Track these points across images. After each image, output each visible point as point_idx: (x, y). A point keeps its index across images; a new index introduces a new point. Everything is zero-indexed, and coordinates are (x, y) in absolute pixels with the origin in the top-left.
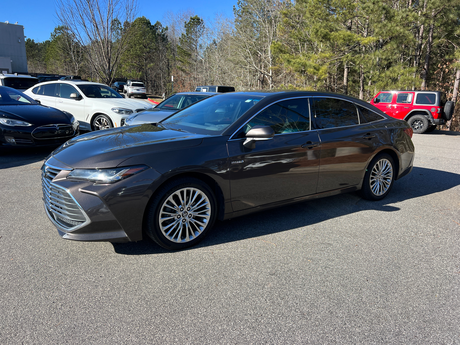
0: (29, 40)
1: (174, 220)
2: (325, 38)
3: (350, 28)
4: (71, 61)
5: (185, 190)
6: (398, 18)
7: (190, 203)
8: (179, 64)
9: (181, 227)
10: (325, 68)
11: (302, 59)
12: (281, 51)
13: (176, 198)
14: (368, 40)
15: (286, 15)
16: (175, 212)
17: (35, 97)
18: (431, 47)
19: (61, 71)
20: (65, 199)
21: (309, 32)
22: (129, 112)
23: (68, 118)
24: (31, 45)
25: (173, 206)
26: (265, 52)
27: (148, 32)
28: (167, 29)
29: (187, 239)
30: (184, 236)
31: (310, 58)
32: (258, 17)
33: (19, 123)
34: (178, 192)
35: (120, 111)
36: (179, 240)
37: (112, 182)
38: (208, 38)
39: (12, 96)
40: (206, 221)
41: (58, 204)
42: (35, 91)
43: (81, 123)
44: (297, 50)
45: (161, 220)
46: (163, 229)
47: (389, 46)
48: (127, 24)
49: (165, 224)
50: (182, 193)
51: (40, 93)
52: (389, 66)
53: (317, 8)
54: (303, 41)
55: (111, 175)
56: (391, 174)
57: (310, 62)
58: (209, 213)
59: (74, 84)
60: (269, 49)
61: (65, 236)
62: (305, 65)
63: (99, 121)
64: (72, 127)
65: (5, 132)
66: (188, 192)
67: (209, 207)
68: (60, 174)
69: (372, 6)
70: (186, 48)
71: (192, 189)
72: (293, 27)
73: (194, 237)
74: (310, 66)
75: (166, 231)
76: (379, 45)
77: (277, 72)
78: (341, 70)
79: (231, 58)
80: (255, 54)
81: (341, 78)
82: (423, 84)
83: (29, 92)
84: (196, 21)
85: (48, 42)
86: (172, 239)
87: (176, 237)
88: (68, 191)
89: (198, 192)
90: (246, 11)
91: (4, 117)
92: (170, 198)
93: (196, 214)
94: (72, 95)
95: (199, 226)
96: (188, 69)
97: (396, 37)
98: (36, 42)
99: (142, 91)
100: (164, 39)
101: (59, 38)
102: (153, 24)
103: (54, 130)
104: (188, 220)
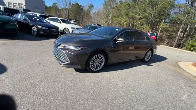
0: (46, 5)
1: (94, 64)
2: (127, 15)
3: (133, 13)
4: (57, 13)
5: (98, 55)
6: (148, 12)
7: (99, 59)
8: (86, 17)
9: (95, 66)
10: (125, 23)
11: (120, 20)
12: (114, 17)
13: (95, 57)
14: (138, 17)
15: (117, 7)
16: (94, 61)
17: (49, 21)
18: (154, 21)
19: (54, 15)
20: (62, 54)
21: (123, 13)
22: (74, 28)
23: (58, 28)
24: (46, 7)
25: (94, 59)
26: (110, 16)
27: (78, 7)
28: (83, 7)
29: (97, 70)
30: (96, 69)
31: (122, 20)
32: (109, 7)
33: (44, 28)
34: (96, 56)
35: (72, 28)
36: (95, 70)
37: (78, 51)
38: (94, 11)
39: (42, 20)
40: (103, 65)
41: (59, 55)
42: (48, 19)
43: (61, 30)
44: (118, 17)
45: (91, 64)
46: (91, 66)
47: (143, 19)
48: (73, 4)
49: (91, 65)
50: (97, 56)
51: (50, 20)
52: (142, 25)
53: (126, 6)
54: (120, 15)
55: (77, 48)
56: (151, 56)
57: (122, 21)
58: (104, 63)
59: (59, 19)
60: (111, 16)
61: (61, 65)
62: (120, 21)
63: (66, 30)
64: (59, 31)
65: (40, 30)
66: (99, 56)
67: (104, 61)
68: (61, 46)
69: (141, 8)
70: (88, 13)
71: (100, 55)
72: (118, 10)
73: (99, 69)
74: (122, 22)
75: (92, 67)
76: (141, 19)
77: (112, 22)
78: (129, 24)
79: (100, 17)
80: (107, 17)
81: (129, 26)
82: (151, 31)
83: (47, 19)
84: (92, 6)
85: (51, 7)
86: (93, 69)
87: (94, 69)
88: (64, 52)
89: (102, 56)
90: (106, 4)
91: (40, 26)
92: (94, 57)
93: (100, 63)
94: (59, 22)
95: (100, 66)
96: (88, 19)
97: (146, 17)
98: (48, 6)
99: (75, 23)
100: (82, 9)
101: (54, 6)
102: (80, 5)
103: (54, 31)
104: (98, 64)
